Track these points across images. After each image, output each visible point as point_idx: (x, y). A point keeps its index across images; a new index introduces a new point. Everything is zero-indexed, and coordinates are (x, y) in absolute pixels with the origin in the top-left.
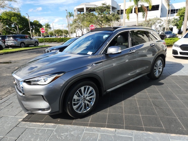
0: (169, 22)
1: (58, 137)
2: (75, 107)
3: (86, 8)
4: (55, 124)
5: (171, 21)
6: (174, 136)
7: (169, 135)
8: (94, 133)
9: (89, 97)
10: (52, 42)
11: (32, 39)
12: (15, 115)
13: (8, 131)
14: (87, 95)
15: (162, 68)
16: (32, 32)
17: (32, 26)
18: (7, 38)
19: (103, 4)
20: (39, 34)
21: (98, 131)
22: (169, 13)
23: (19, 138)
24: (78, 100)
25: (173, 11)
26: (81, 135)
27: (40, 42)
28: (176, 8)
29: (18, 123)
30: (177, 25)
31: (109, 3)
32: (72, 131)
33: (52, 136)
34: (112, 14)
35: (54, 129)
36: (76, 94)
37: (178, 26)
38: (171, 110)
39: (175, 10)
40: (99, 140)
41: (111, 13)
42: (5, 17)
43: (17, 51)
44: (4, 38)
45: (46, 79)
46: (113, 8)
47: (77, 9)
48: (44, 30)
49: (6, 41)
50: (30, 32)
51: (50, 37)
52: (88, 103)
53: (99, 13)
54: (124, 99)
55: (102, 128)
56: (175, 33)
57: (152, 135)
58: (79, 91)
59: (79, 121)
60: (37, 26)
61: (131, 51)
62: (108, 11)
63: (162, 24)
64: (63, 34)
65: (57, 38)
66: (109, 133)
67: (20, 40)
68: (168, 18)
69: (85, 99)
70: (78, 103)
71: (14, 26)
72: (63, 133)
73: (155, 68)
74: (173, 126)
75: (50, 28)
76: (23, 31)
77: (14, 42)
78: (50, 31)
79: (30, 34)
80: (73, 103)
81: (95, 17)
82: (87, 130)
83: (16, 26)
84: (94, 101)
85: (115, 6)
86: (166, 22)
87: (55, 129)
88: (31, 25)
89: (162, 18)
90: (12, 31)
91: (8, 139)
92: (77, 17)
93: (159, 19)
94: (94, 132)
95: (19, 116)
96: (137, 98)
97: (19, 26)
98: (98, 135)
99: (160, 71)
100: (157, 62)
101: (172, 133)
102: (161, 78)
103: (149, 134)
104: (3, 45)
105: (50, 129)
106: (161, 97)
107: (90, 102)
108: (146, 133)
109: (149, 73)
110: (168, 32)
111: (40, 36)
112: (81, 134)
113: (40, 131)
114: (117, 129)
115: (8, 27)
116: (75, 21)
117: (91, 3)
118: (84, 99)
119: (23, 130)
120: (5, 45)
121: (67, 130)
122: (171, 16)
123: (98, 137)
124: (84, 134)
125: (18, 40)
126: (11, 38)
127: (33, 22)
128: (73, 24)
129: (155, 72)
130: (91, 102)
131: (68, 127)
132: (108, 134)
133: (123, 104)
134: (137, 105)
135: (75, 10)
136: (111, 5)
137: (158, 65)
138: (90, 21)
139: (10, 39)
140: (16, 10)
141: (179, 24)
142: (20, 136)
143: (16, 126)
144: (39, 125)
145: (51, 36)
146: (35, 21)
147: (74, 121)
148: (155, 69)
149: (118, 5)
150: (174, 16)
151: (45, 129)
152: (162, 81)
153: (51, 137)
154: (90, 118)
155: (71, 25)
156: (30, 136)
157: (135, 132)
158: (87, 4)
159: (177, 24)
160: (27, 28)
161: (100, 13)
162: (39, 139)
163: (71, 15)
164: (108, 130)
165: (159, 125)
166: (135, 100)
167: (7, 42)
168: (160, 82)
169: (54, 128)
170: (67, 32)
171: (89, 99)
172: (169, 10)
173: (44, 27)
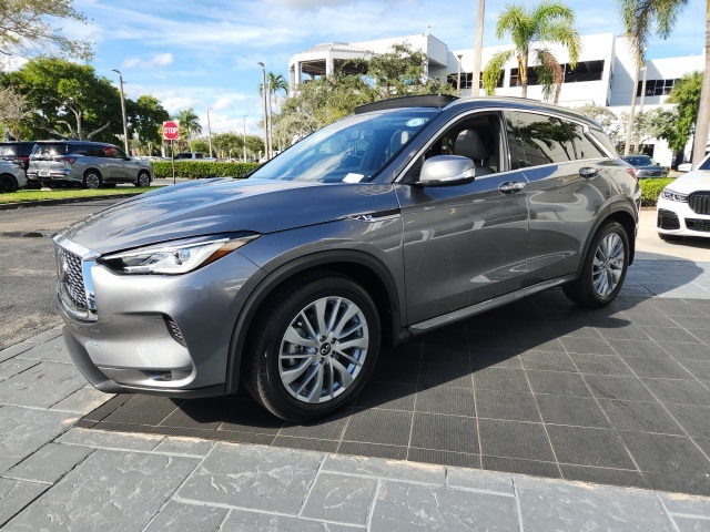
0: (640, 121)
1: (214, 485)
2: (288, 376)
3: (335, 61)
4: (205, 441)
5: (649, 120)
6: (684, 502)
7: (659, 495)
8: (358, 476)
9: (342, 341)
10: (201, 177)
11: (128, 159)
12: (51, 402)
13: (19, 458)
14: (337, 334)
15: (621, 266)
16: (130, 136)
17: (133, 116)
18: (37, 152)
19: (399, 48)
20: (154, 148)
21: (377, 471)
22: (639, 94)
23: (59, 483)
24: (302, 350)
25: (655, 87)
26: (307, 482)
27: (157, 176)
28: (665, 77)
29: (59, 431)
30: (668, 135)
31: (418, 45)
32: (272, 467)
33: (191, 481)
34: (430, 85)
35: (200, 457)
36: (295, 326)
37: (674, 137)
38: (662, 409)
39: (660, 83)
40: (379, 502)
41: (423, 81)
42: (37, 79)
43: (72, 201)
44: (23, 151)
45: (185, 252)
46: (434, 67)
47: (300, 63)
48: (174, 130)
49: (31, 163)
50: (123, 137)
51: (194, 160)
52: (340, 366)
53: (383, 80)
54: (477, 367)
55: (391, 463)
56: (662, 165)
57: (592, 495)
58: (305, 312)
59: (301, 432)
60: (149, 117)
61: (507, 184)
62: (414, 72)
63: (615, 129)
64: (246, 151)
65: (220, 162)
66: (419, 480)
67: (83, 162)
68: (638, 109)
69: (326, 348)
70: (299, 362)
71: (65, 113)
72: (235, 472)
73: (596, 262)
74: (676, 464)
75: (197, 128)
76: (99, 133)
77: (61, 167)
78: (194, 138)
79: (120, 143)
80: (281, 357)
81: (367, 91)
82: (329, 465)
83: (72, 113)
84: (362, 361)
85: (441, 60)
86: (630, 122)
87: (204, 458)
88: (128, 113)
89: (615, 110)
90: (56, 129)
91: (17, 486)
92: (299, 93)
93: (602, 112)
94: (358, 472)
95: (64, 408)
96: (526, 365)
97: (83, 114)
98: (375, 487)
99: (614, 276)
100: (605, 241)
101: (673, 491)
102: (615, 303)
103: (582, 489)
104: (18, 174)
105: (185, 455)
106: (623, 365)
107: (345, 362)
108: (568, 486)
109: (573, 278)
110: (635, 159)
111: (159, 154)
112: (308, 478)
113: (146, 460)
114: (450, 468)
115: (41, 115)
116: (291, 107)
117: (354, 45)
118: (324, 346)
119: (76, 457)
120: (27, 177)
121: (252, 464)
122: (645, 103)
123: (374, 491)
124: (319, 480)
125: (76, 158)
126: (53, 153)
127: (135, 101)
128: (283, 116)
129: (596, 277)
130: (351, 366)
131: (255, 453)
132: (417, 483)
133: (473, 383)
134: (527, 389)
135: (293, 67)
136: (425, 51)
137: (609, 253)
138: (346, 107)
139: (47, 155)
140: (80, 48)
141: (677, 132)
142: (63, 476)
143: (51, 442)
144: (143, 440)
145: (199, 156)
146: (144, 98)
147: (280, 433)
148: (596, 268)
149: (450, 55)
150: (657, 102)
151: (167, 458)
152: (621, 315)
153: (188, 482)
154: (344, 426)
155: (275, 120)
156: (104, 478)
157: (524, 480)
158: (336, 47)
159: (669, 130)
160: (112, 122)
161: (386, 78)
162: (138, 490)
163: (276, 83)
164: (416, 469)
165: (620, 460)
166: (519, 372)
167: (36, 166)
168: (615, 316)
169: (200, 454)
170: (258, 146)
171: (344, 351)
172: (640, 83)
173: (177, 122)
